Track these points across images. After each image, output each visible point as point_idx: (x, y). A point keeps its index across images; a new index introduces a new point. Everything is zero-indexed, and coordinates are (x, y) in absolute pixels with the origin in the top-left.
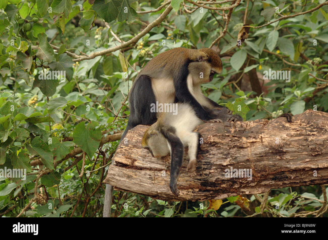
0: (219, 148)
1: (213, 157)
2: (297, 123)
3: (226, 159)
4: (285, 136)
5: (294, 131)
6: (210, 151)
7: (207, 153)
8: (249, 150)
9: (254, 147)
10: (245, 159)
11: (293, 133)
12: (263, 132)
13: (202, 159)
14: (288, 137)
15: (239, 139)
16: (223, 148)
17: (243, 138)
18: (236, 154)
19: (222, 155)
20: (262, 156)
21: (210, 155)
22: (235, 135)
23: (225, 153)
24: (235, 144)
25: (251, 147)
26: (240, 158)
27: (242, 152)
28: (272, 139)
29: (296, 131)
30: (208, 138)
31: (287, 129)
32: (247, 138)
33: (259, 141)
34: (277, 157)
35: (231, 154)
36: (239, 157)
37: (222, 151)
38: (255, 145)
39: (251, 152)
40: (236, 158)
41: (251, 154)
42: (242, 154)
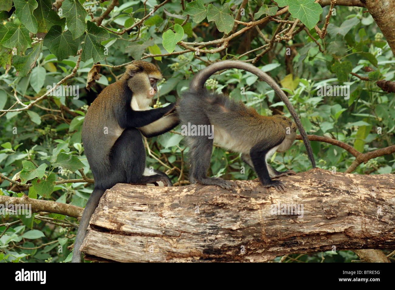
0: (227, 210)
1: (221, 220)
2: (307, 182)
3: (236, 222)
4: (296, 197)
5: (305, 191)
6: (217, 213)
7: (213, 216)
8: (260, 212)
9: (265, 209)
10: (255, 222)
11: (305, 193)
12: (273, 193)
13: (207, 222)
14: (300, 198)
15: (247, 200)
16: (232, 210)
17: (251, 199)
18: (246, 217)
19: (231, 218)
20: (274, 219)
21: (217, 218)
22: (243, 196)
23: (235, 215)
24: (245, 206)
25: (261, 209)
26: (251, 221)
27: (253, 214)
28: (283, 201)
29: (307, 191)
30: (214, 199)
31: (297, 189)
32: (256, 199)
33: (269, 203)
34: (289, 220)
35: (241, 217)
36: (250, 220)
37: (231, 213)
38: (266, 207)
39: (261, 215)
40: (246, 221)
41: (262, 217)
42: (253, 216)
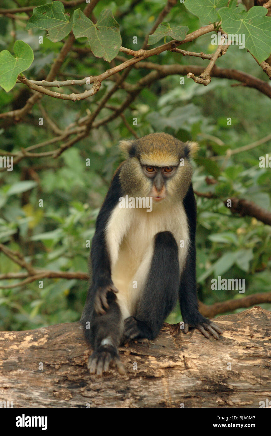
0: (108, 377)
1: (96, 396)
2: (244, 332)
3: (123, 400)
4: (227, 357)
5: (242, 347)
6: (89, 382)
7: (83, 386)
8: (165, 383)
9: (174, 378)
10: (157, 401)
11: (241, 351)
12: (186, 348)
13: (71, 398)
14: (234, 360)
15: (143, 360)
16: (117, 377)
17: (150, 357)
18: (141, 391)
19: (114, 391)
20: (190, 397)
21: (89, 390)
22: (135, 352)
23: (121, 387)
24: (140, 371)
25: (168, 378)
26: (149, 398)
27: (153, 386)
28: (205, 363)
29: (245, 347)
30: (84, 355)
31: (227, 344)
32: (158, 358)
33: (180, 366)
34: (216, 399)
35: (132, 391)
36: (148, 396)
37: (115, 383)
38: (175, 373)
39: (168, 387)
40: (142, 398)
41: (169, 392)
42: (153, 390)
